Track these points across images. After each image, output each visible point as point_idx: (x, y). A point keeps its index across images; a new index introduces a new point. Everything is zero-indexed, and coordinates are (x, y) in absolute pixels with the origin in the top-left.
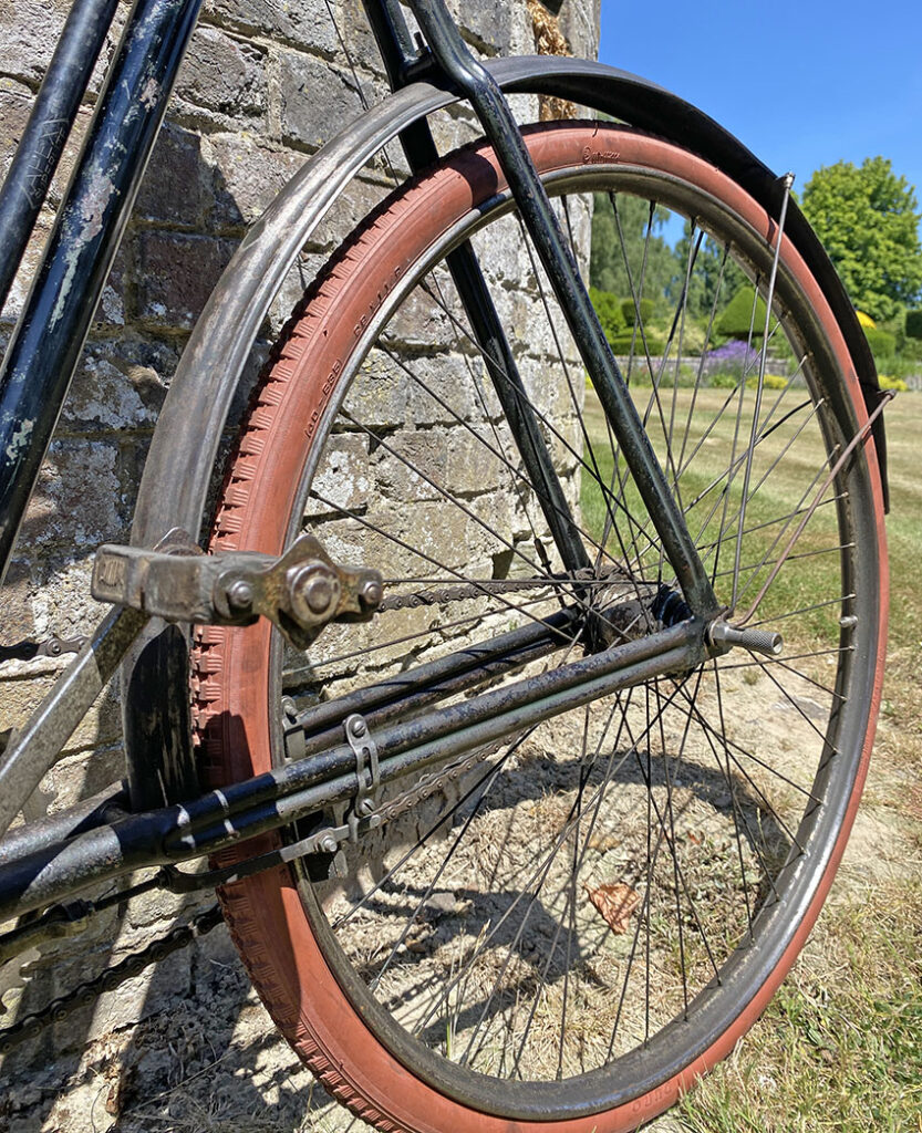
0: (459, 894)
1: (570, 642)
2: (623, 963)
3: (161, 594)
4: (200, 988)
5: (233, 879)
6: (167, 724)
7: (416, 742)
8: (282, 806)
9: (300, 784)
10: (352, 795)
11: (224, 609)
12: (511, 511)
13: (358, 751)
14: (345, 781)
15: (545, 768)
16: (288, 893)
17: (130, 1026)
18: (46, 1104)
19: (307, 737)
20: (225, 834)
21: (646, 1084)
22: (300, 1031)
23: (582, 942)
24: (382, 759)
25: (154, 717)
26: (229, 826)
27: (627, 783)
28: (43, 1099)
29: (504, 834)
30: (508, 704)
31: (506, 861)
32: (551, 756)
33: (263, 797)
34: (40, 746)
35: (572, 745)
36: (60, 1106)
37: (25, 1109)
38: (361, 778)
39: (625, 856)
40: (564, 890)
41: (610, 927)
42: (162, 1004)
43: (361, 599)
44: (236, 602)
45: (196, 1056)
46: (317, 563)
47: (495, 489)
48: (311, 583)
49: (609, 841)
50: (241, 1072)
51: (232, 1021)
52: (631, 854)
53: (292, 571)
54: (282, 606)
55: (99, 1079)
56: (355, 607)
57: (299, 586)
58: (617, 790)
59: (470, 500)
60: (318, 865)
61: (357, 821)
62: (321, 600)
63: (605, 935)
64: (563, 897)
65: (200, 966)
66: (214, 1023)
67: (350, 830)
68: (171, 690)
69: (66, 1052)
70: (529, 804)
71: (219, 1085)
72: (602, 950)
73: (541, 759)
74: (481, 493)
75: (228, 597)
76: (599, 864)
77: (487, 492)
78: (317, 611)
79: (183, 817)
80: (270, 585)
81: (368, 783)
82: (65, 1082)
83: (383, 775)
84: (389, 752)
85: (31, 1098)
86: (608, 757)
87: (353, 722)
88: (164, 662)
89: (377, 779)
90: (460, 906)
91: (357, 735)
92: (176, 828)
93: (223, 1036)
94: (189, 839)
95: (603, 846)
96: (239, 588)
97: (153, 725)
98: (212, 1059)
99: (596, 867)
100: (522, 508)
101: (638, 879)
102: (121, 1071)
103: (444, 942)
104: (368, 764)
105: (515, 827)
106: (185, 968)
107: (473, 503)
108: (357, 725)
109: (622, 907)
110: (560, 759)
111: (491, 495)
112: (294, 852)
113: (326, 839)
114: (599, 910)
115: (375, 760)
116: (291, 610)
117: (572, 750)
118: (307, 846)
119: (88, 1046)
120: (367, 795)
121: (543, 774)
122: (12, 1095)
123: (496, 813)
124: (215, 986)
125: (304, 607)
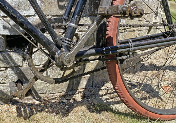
0: (136, 82)
1: (167, 37)
2: (168, 98)
3: (111, 10)
4: (93, 86)
5: (109, 60)
6: (102, 36)
7: (140, 45)
8: (118, 51)
9: (121, 48)
10: (129, 51)
11: (122, 12)
12: (153, 18)
13: (130, 45)
14: (128, 49)
15: (154, 66)
16: (116, 65)
17: (83, 89)
18: (73, 95)
19: (120, 44)
20: (110, 53)
21: (171, 113)
22: (116, 86)
23: (159, 94)
24: (134, 47)
25: (101, 35)
26: (110, 52)
27: (171, 71)
28: (72, 95)
29: (145, 75)
30: (156, 42)
31: (145, 79)
32: (156, 64)
33: (116, 49)
34: (89, 34)
35: (160, 63)
36: (74, 96)
37: (70, 95)
38: (131, 49)
39: (170, 82)
40: (157, 85)
41: (166, 92)
42: (88, 87)
43: (141, 13)
44: (124, 11)
45: (93, 94)
46: (136, 7)
47: (151, 13)
48: (134, 9)
49: (167, 79)
50: (100, 98)
51: (98, 91)
52: (171, 82)
53: (132, 8)
54: (130, 12)
55: (80, 94)
56: (140, 14)
57: (133, 10)
58: (169, 72)
59: (146, 15)
60: (122, 61)
61: (128, 56)
62: (136, 12)
63: (164, 94)
64: (156, 86)
65: (94, 83)
66: (96, 91)
67: (127, 57)
68: (104, 31)
69: (75, 90)
70: (150, 71)
71: (97, 98)
72: (163, 95)
73: (153, 65)
74: (148, 13)
75: (123, 10)
76: (164, 83)
77: (149, 13)
78: (135, 13)
79: (104, 49)
80: (128, 9)
81: (131, 50)
82: (75, 93)
83: (134, 49)
84: (135, 46)
85: (71, 94)
86: (168, 66)
87: (130, 40)
88: (103, 27)
89: (133, 50)
90: (136, 84)
91: (130, 42)
92: (103, 51)
93: (97, 93)
94: (105, 52)
95: (165, 80)
96: (125, 9)
97: (100, 36)
98: (96, 95)
99: (163, 83)
100: (155, 18)
101: (172, 86)
102: (83, 93)
103: (133, 88)
104: (132, 47)
105: (147, 74)
106: (92, 83)
107: (147, 15)
108: (130, 41)
109: (168, 89)
110: (157, 65)
111: (150, 14)
112: (118, 58)
113: (124, 57)
114: (163, 89)
115: (133, 47)
116: (132, 13)
117: (160, 64)
118: (121, 58)
119: (78, 90)
120: (131, 52)
121: (154, 67)
122: (68, 93)
123: (144, 72)
124: (96, 87)
125: (133, 13)
